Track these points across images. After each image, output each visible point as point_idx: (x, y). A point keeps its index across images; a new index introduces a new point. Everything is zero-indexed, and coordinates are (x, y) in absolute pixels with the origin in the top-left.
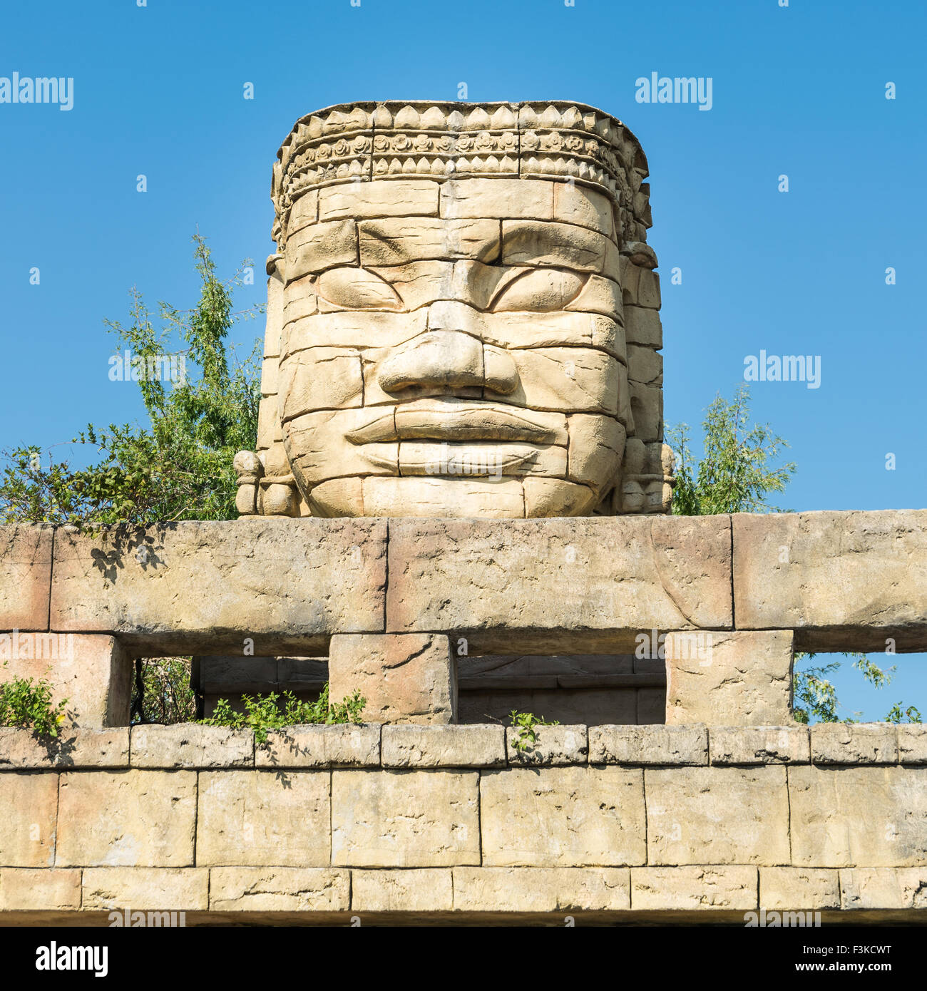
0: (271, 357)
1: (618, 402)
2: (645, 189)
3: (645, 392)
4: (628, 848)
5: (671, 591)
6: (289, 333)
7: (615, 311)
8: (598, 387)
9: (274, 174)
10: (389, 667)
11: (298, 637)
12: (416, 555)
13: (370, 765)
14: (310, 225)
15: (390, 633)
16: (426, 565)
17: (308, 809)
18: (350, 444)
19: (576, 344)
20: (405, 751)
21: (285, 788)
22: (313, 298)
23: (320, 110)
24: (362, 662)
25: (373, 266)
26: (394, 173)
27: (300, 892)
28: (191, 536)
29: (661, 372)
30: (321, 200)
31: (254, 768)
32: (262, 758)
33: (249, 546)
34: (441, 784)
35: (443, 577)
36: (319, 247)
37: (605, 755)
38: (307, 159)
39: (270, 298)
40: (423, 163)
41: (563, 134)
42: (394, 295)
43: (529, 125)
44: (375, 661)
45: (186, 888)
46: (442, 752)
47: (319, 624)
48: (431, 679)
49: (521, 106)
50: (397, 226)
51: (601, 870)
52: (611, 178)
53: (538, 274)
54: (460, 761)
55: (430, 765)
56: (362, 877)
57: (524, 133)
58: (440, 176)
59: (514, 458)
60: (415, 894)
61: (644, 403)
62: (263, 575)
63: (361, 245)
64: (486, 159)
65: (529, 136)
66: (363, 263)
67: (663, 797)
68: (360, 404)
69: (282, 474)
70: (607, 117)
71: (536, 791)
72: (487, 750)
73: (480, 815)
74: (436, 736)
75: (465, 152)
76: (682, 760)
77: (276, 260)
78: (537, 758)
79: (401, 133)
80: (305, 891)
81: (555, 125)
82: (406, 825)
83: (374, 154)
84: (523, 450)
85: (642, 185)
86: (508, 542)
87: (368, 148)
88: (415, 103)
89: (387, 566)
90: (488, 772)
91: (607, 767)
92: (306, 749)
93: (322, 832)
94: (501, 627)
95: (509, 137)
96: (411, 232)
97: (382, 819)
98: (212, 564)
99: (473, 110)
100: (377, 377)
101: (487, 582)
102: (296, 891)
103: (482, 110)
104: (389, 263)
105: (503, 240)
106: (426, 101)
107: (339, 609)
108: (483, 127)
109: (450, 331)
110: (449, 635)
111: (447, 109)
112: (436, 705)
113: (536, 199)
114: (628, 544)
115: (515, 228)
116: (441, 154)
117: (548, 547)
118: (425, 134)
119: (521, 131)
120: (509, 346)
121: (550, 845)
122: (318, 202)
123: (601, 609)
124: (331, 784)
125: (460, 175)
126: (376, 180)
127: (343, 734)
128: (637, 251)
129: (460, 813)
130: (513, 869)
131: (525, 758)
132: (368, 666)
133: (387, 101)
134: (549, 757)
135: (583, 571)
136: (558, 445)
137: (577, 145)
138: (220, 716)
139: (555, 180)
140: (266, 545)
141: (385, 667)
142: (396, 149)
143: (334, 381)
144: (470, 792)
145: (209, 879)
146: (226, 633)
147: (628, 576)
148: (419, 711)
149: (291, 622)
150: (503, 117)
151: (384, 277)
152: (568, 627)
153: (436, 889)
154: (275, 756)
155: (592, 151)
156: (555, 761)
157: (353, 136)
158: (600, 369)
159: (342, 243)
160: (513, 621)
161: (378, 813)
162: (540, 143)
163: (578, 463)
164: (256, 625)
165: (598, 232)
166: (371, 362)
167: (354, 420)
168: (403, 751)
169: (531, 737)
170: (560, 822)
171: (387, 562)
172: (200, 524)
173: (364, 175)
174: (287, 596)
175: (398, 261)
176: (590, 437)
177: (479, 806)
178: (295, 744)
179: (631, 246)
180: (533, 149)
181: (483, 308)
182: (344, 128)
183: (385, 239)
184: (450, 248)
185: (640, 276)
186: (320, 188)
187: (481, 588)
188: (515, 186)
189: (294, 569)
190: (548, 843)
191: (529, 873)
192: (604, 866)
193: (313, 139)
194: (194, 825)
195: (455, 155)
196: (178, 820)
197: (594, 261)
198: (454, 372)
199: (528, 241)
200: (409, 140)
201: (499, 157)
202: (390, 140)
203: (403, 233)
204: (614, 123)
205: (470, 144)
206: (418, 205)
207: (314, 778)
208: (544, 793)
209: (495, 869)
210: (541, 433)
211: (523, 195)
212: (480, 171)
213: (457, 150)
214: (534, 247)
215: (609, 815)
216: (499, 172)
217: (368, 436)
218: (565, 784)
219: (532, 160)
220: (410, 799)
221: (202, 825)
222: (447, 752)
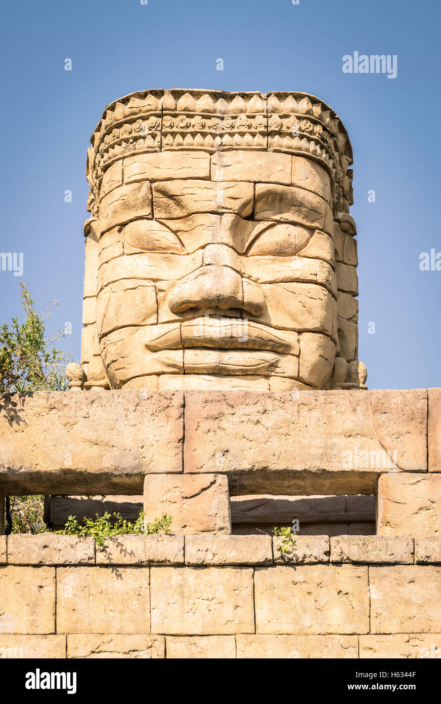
0: (89, 297)
1: (333, 327)
2: (350, 173)
3: (347, 326)
4: (357, 621)
5: (385, 444)
6: (103, 271)
7: (331, 259)
8: (320, 312)
9: (88, 157)
10: (186, 498)
11: (122, 477)
12: (205, 417)
13: (177, 563)
14: (117, 187)
15: (187, 473)
16: (211, 424)
17: (134, 594)
18: (149, 351)
19: (306, 280)
20: (201, 553)
21: (118, 579)
22: (120, 244)
23: (123, 98)
24: (167, 494)
25: (163, 219)
26: (177, 146)
27: (130, 651)
28: (43, 401)
29: (357, 312)
30: (125, 168)
31: (95, 565)
32: (101, 558)
33: (85, 409)
34: (227, 576)
35: (224, 434)
36: (124, 204)
37: (342, 556)
38: (114, 137)
39: (87, 254)
40: (199, 138)
41: (299, 118)
42: (178, 242)
43: (274, 111)
44: (176, 493)
45: (51, 649)
46: (228, 553)
47: (136, 467)
48: (216, 506)
49: (268, 96)
50: (180, 187)
51: (338, 637)
52: (330, 158)
53: (280, 227)
54: (240, 560)
55: (220, 563)
56: (173, 641)
57: (271, 116)
58: (210, 149)
59: (263, 362)
60: (210, 653)
61: (346, 333)
62: (96, 430)
63: (155, 202)
64: (244, 136)
65: (275, 119)
66: (155, 216)
67: (382, 586)
68: (156, 322)
69: (100, 380)
70: (329, 109)
71: (293, 582)
72: (259, 552)
73: (254, 598)
74: (223, 543)
75: (228, 130)
76: (395, 560)
77: (91, 222)
78: (294, 558)
79: (182, 114)
80: (134, 651)
81: (293, 111)
82: (204, 605)
83: (163, 130)
84: (269, 356)
85: (348, 170)
86: (269, 407)
87: (158, 126)
88: (192, 91)
89: (184, 425)
90: (260, 568)
91: (343, 565)
92: (132, 552)
93: (144, 610)
94: (264, 469)
95: (260, 119)
96: (190, 191)
97: (186, 601)
98: (59, 422)
99: (234, 98)
100: (167, 302)
101: (254, 437)
102: (127, 651)
103: (240, 98)
104: (174, 217)
105: (255, 199)
106: (200, 90)
107: (151, 455)
108: (242, 111)
109: (219, 266)
110: (228, 476)
111: (215, 96)
112: (219, 525)
113: (280, 168)
114: (354, 410)
115: (264, 190)
116: (211, 131)
117: (298, 412)
118: (200, 115)
119: (269, 115)
120: (259, 281)
121: (303, 619)
122: (123, 169)
123: (335, 457)
124: (150, 577)
125: (225, 147)
126: (165, 150)
127: (158, 541)
128: (344, 219)
129: (241, 597)
130: (277, 636)
131: (286, 558)
132: (172, 497)
133: (172, 89)
134: (303, 558)
135: (322, 429)
136: (293, 355)
137: (308, 127)
138: (70, 528)
139: (293, 154)
140: (97, 409)
141: (184, 498)
142: (179, 127)
143: (137, 304)
144: (248, 582)
145: (67, 643)
146: (71, 474)
147: (354, 434)
148: (208, 529)
149: (116, 465)
150: (255, 104)
151: (170, 227)
152: (312, 470)
153: (224, 649)
154: (110, 556)
155: (319, 133)
156: (307, 560)
157: (147, 117)
158: (322, 300)
159: (141, 200)
160: (273, 465)
161: (183, 597)
162: (282, 124)
163: (305, 369)
164: (92, 468)
165: (322, 197)
166: (163, 291)
167: (151, 334)
168: (200, 553)
169: (291, 543)
170: (310, 603)
171: (184, 421)
172: (49, 393)
173: (156, 147)
174: (113, 446)
175: (181, 215)
176: (314, 350)
177: (254, 592)
178: (124, 548)
179: (340, 215)
180: (277, 129)
181: (241, 252)
182: (140, 111)
183: (171, 197)
184: (218, 204)
185: (344, 240)
186: (124, 158)
187: (250, 441)
188: (264, 157)
189: (117, 426)
190: (302, 618)
191: (289, 638)
192: (340, 634)
193: (118, 120)
194: (55, 605)
195: (221, 132)
196: (43, 602)
197: (318, 219)
198: (223, 295)
199: (273, 201)
200: (188, 120)
201: (253, 135)
202: (174, 120)
203: (185, 191)
204: (333, 116)
205: (232, 124)
206: (195, 171)
207: (138, 572)
208: (299, 583)
209: (266, 636)
210: (282, 345)
211: (270, 164)
212: (239, 145)
213: (223, 129)
214: (277, 206)
215: (344, 598)
216: (253, 146)
217: (161, 344)
218: (314, 577)
219: (277, 137)
220: (206, 587)
221: (60, 605)
222: (231, 554)
